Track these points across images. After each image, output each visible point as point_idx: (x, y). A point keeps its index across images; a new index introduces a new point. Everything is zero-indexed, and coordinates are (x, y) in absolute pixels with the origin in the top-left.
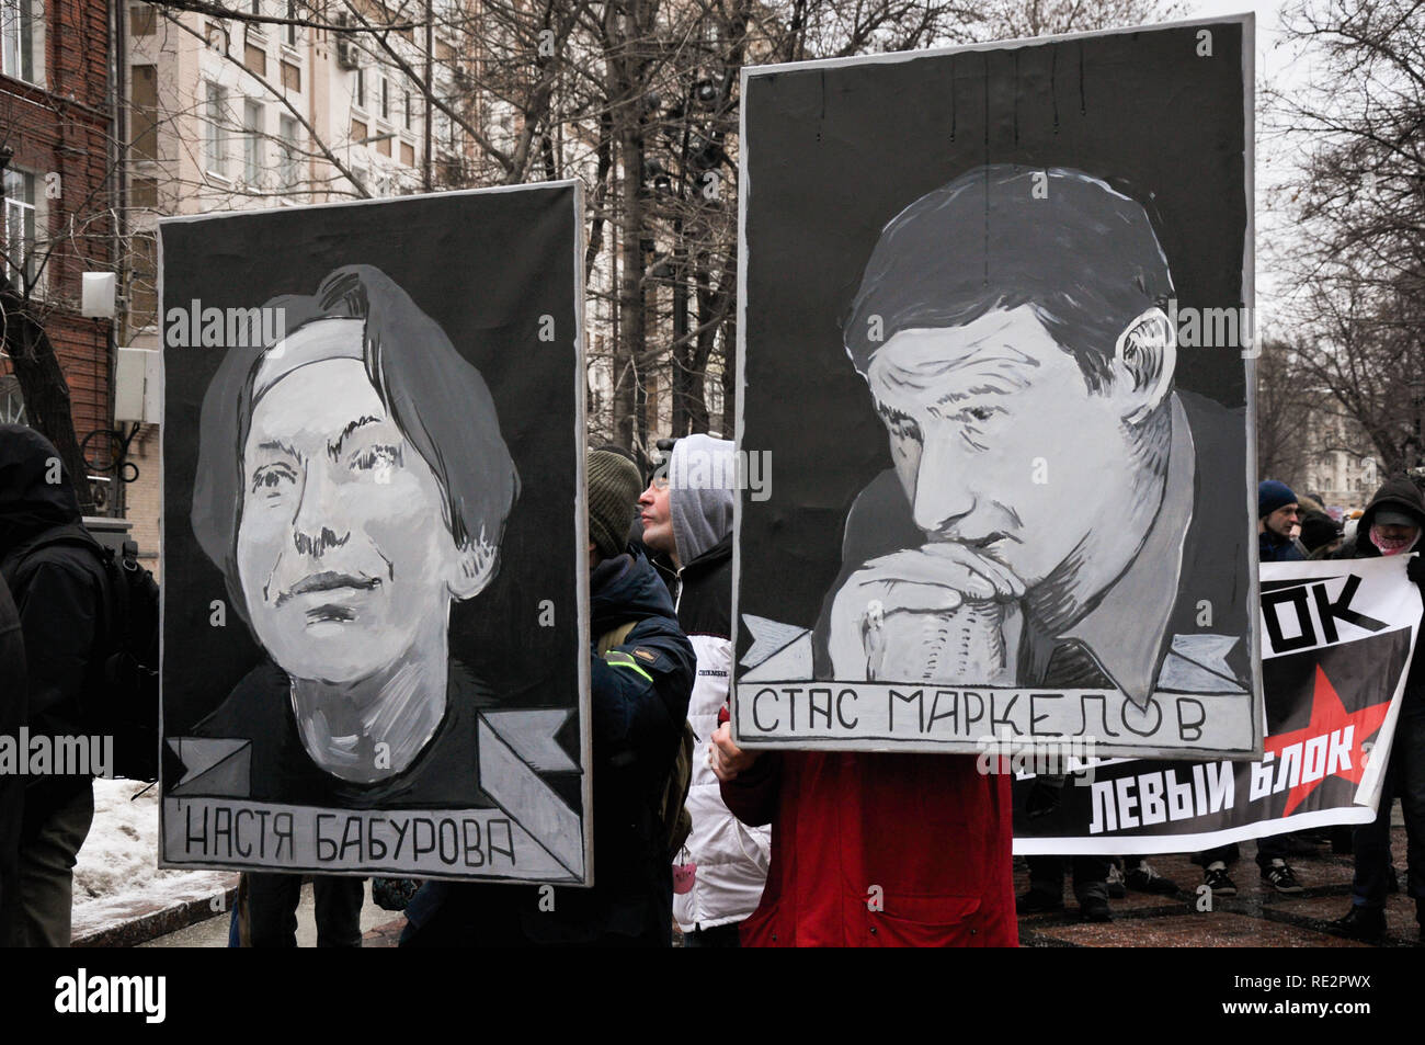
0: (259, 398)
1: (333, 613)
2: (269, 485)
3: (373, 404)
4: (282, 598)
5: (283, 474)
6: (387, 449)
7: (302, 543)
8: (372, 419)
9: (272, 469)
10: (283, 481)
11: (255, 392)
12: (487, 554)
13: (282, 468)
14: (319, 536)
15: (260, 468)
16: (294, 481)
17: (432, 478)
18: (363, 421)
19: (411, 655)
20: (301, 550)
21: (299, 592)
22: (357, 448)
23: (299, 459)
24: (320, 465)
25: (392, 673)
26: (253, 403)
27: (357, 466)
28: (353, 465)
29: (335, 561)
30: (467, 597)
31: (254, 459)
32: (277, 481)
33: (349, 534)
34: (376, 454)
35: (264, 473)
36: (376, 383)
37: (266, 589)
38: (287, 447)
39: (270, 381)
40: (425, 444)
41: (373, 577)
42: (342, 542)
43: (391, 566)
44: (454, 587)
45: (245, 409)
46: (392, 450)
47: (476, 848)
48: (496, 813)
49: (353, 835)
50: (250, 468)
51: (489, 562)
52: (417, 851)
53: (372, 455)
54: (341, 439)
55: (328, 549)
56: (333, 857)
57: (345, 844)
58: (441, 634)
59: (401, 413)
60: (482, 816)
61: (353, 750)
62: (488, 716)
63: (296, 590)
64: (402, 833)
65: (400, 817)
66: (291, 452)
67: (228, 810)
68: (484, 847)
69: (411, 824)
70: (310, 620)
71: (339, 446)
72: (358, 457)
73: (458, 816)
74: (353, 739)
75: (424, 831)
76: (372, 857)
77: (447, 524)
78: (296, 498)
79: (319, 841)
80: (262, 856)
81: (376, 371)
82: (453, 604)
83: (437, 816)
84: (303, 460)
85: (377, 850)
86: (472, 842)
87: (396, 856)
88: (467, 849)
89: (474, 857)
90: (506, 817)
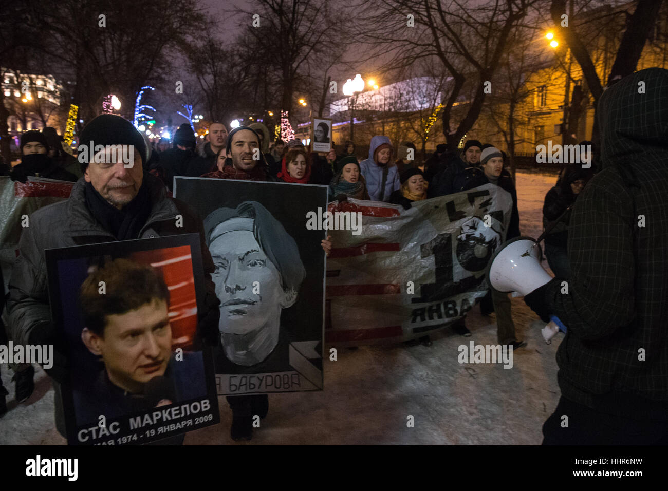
1: (239, 312)
5: (221, 266)
7: (228, 289)
10: (221, 268)
12: (294, 294)
22: (250, 260)
24: (236, 264)
27: (250, 265)
29: (240, 295)
30: (287, 307)
34: (257, 262)
40: (274, 259)
41: (254, 301)
43: (261, 297)
47: (287, 383)
48: (294, 372)
49: (244, 382)
51: (295, 297)
52: (267, 386)
53: (255, 262)
54: (244, 256)
55: (238, 291)
56: (236, 390)
57: (240, 385)
58: (277, 319)
59: (266, 249)
60: (289, 373)
61: (245, 355)
62: (293, 343)
63: (225, 304)
64: (261, 380)
65: (260, 375)
66: (225, 259)
68: (290, 383)
69: (265, 378)
70: (230, 314)
71: (243, 259)
72: (250, 262)
73: (281, 374)
74: (244, 352)
75: (269, 379)
76: (250, 389)
77: (281, 285)
78: (226, 274)
79: (231, 385)
81: (257, 236)
82: (282, 309)
83: (274, 375)
84: (229, 262)
85: (252, 386)
86: (286, 381)
87: (259, 388)
88: (284, 384)
89: (286, 386)
90: (297, 373)
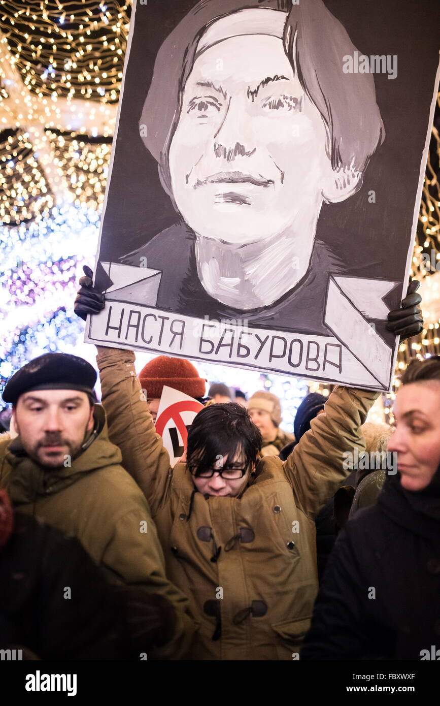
0: (201, 52)
1: (235, 198)
2: (200, 109)
3: (285, 68)
4: (199, 183)
5: (212, 104)
6: (291, 99)
7: (218, 150)
8: (283, 78)
9: (204, 100)
10: (210, 108)
11: (198, 49)
12: (353, 176)
13: (211, 100)
14: (233, 147)
15: (195, 98)
16: (219, 110)
17: (321, 122)
18: (277, 78)
19: (287, 232)
20: (217, 155)
21: (212, 182)
22: (269, 95)
23: (225, 96)
24: (240, 101)
25: (271, 243)
26: (195, 56)
27: (268, 106)
28: (265, 105)
29: (241, 165)
30: (334, 201)
31: (191, 91)
32: (206, 107)
33: (255, 149)
34: (283, 101)
35: (197, 101)
36: (289, 55)
37: (187, 176)
38: (217, 87)
39: (211, 43)
40: (319, 98)
41: (269, 179)
42: (249, 154)
43: (283, 174)
44: (327, 194)
45: (189, 58)
46: (295, 100)
47: (315, 360)
48: (334, 340)
49: (228, 340)
50: (187, 96)
51: (355, 181)
52: (271, 356)
53: (280, 101)
54: (258, 87)
55: (239, 156)
56: (210, 352)
57: (220, 345)
58: (312, 222)
59: (305, 76)
60: (322, 340)
61: (236, 287)
62: (337, 279)
63: (210, 180)
64: (263, 344)
65: (263, 333)
66: (220, 90)
67: (139, 313)
68: (321, 360)
69: (270, 339)
70: (217, 200)
71: (256, 92)
72: (270, 100)
73: (305, 338)
74: (237, 280)
75: (279, 344)
76: (239, 355)
77: (327, 153)
78: (219, 121)
79: (202, 340)
80: (159, 345)
81: (291, 47)
82: (324, 204)
83: (290, 337)
84: (228, 97)
85: (243, 351)
86: (313, 355)
87: (256, 357)
88: (308, 359)
89: (312, 365)
90: (340, 344)
